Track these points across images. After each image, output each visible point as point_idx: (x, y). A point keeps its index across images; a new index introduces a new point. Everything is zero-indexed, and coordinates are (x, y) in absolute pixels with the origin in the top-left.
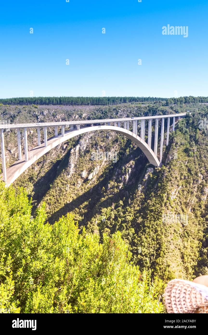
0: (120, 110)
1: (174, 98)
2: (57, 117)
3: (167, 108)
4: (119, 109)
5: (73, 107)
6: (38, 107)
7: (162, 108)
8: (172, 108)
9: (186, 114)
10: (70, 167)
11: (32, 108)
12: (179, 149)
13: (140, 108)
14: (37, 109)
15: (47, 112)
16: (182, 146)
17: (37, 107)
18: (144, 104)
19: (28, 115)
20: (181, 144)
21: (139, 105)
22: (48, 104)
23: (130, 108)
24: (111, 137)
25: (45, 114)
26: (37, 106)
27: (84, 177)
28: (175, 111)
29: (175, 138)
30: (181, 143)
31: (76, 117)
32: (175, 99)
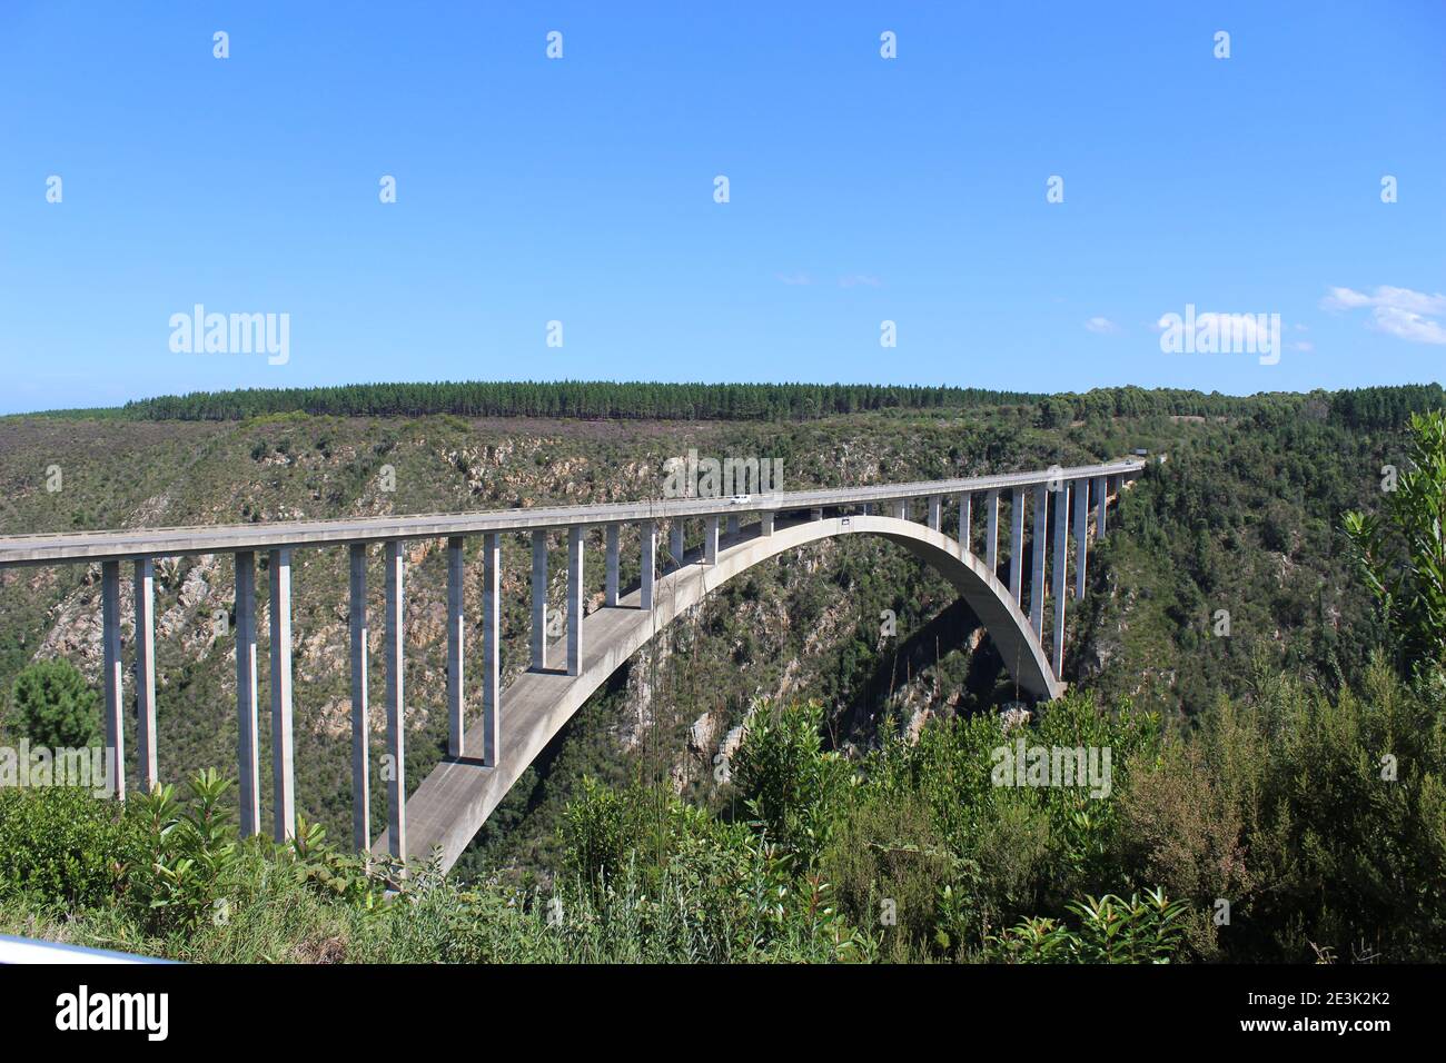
0: (847, 442)
1: (1070, 394)
2: (557, 469)
3: (1052, 437)
4: (841, 441)
5: (623, 428)
6: (470, 426)
7: (1030, 434)
8: (1073, 436)
9: (1147, 465)
10: (636, 702)
11: (441, 429)
12: (1134, 615)
13: (932, 435)
14: (464, 436)
15: (510, 450)
16: (1145, 603)
17: (464, 425)
18: (943, 417)
19: (429, 461)
20: (1143, 596)
21: (925, 424)
22: (510, 414)
23: (892, 435)
24: (816, 565)
25: (502, 455)
26: (466, 421)
27: (700, 744)
28: (1090, 449)
29: (1114, 568)
30: (1141, 589)
31: (641, 473)
32: (1077, 401)
